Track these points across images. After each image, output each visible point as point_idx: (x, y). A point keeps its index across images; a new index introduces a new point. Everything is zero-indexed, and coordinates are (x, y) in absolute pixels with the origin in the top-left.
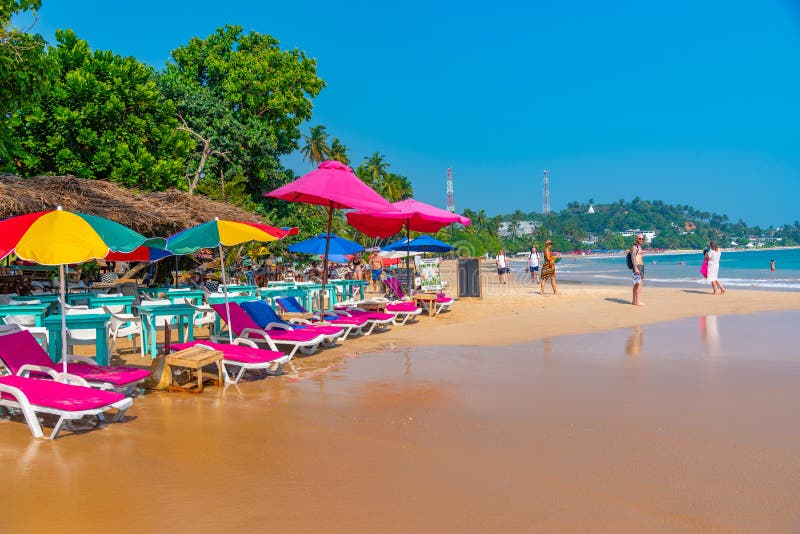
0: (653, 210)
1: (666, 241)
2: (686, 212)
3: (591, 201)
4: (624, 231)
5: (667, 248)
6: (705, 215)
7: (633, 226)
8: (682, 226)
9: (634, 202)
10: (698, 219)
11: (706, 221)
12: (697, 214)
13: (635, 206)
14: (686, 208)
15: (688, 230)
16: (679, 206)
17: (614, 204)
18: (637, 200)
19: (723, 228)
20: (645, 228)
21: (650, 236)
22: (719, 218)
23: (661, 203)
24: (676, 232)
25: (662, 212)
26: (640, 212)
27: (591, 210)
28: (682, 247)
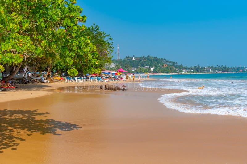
0: (154, 60)
1: (157, 70)
2: (164, 61)
3: (134, 56)
4: (144, 66)
5: (157, 73)
6: (170, 62)
7: (147, 65)
8: (163, 65)
9: (148, 57)
10: (168, 63)
11: (171, 64)
12: (168, 61)
13: (148, 58)
14: (164, 59)
15: (165, 67)
16: (162, 59)
17: (141, 57)
18: (148, 56)
19: (176, 66)
20: (151, 66)
21: (152, 69)
22: (175, 63)
23: (156, 57)
24: (161, 68)
25: (156, 61)
26: (150, 60)
27: (134, 59)
28: (162, 72)
